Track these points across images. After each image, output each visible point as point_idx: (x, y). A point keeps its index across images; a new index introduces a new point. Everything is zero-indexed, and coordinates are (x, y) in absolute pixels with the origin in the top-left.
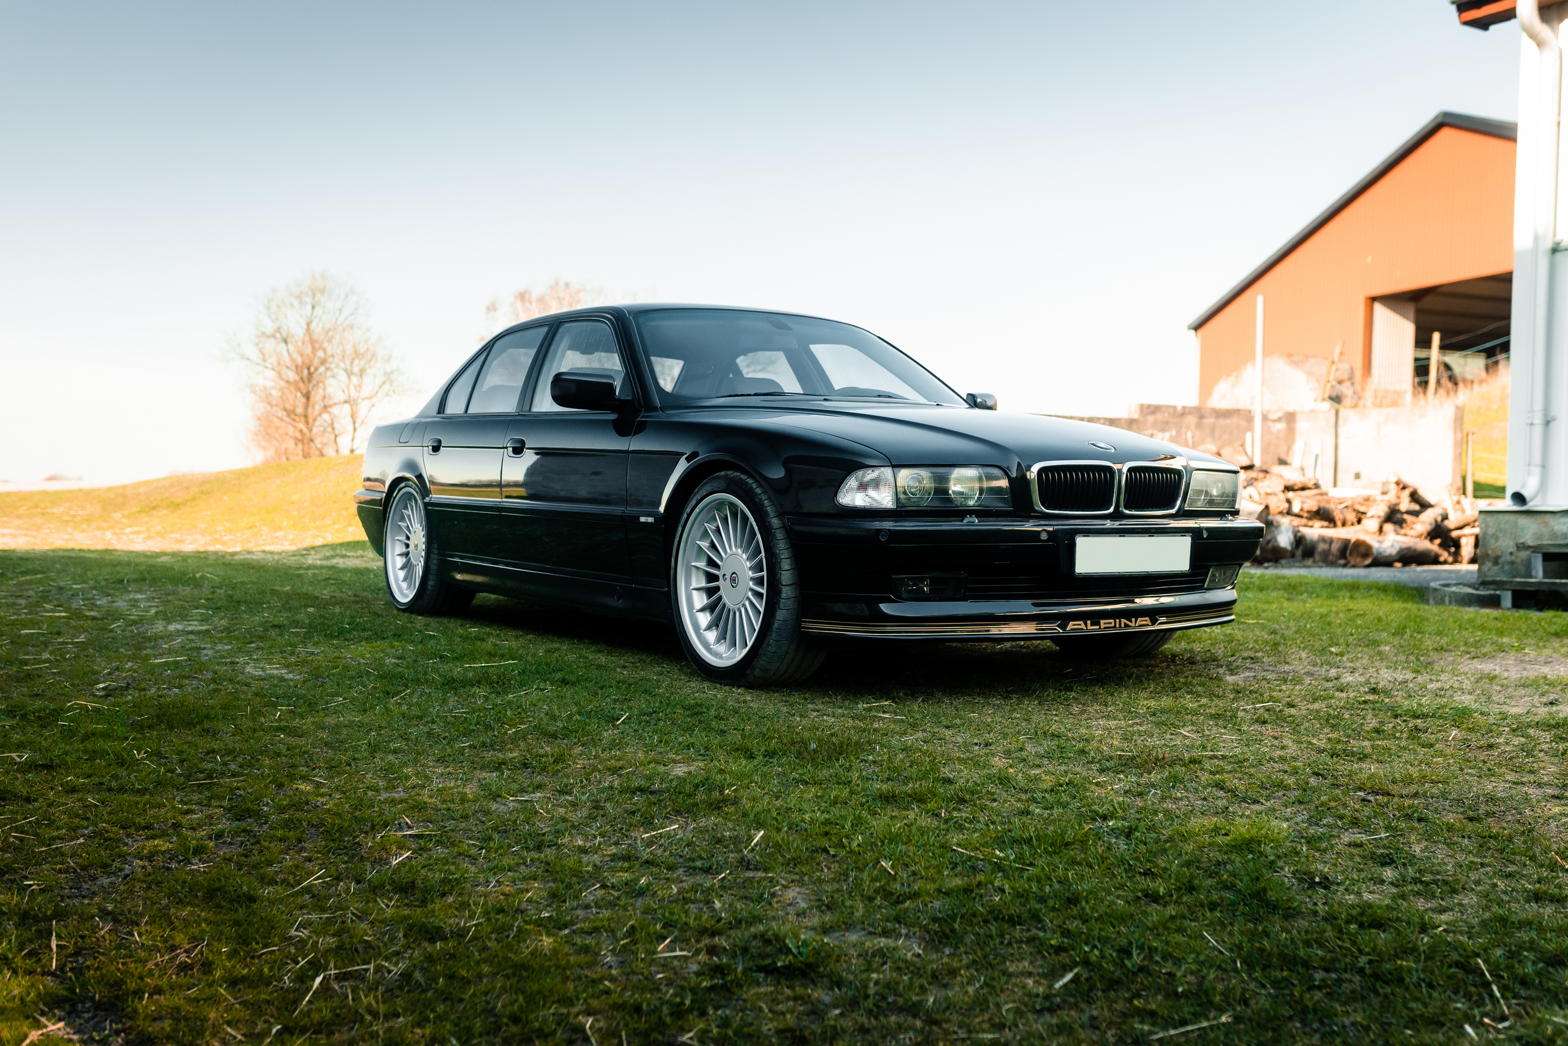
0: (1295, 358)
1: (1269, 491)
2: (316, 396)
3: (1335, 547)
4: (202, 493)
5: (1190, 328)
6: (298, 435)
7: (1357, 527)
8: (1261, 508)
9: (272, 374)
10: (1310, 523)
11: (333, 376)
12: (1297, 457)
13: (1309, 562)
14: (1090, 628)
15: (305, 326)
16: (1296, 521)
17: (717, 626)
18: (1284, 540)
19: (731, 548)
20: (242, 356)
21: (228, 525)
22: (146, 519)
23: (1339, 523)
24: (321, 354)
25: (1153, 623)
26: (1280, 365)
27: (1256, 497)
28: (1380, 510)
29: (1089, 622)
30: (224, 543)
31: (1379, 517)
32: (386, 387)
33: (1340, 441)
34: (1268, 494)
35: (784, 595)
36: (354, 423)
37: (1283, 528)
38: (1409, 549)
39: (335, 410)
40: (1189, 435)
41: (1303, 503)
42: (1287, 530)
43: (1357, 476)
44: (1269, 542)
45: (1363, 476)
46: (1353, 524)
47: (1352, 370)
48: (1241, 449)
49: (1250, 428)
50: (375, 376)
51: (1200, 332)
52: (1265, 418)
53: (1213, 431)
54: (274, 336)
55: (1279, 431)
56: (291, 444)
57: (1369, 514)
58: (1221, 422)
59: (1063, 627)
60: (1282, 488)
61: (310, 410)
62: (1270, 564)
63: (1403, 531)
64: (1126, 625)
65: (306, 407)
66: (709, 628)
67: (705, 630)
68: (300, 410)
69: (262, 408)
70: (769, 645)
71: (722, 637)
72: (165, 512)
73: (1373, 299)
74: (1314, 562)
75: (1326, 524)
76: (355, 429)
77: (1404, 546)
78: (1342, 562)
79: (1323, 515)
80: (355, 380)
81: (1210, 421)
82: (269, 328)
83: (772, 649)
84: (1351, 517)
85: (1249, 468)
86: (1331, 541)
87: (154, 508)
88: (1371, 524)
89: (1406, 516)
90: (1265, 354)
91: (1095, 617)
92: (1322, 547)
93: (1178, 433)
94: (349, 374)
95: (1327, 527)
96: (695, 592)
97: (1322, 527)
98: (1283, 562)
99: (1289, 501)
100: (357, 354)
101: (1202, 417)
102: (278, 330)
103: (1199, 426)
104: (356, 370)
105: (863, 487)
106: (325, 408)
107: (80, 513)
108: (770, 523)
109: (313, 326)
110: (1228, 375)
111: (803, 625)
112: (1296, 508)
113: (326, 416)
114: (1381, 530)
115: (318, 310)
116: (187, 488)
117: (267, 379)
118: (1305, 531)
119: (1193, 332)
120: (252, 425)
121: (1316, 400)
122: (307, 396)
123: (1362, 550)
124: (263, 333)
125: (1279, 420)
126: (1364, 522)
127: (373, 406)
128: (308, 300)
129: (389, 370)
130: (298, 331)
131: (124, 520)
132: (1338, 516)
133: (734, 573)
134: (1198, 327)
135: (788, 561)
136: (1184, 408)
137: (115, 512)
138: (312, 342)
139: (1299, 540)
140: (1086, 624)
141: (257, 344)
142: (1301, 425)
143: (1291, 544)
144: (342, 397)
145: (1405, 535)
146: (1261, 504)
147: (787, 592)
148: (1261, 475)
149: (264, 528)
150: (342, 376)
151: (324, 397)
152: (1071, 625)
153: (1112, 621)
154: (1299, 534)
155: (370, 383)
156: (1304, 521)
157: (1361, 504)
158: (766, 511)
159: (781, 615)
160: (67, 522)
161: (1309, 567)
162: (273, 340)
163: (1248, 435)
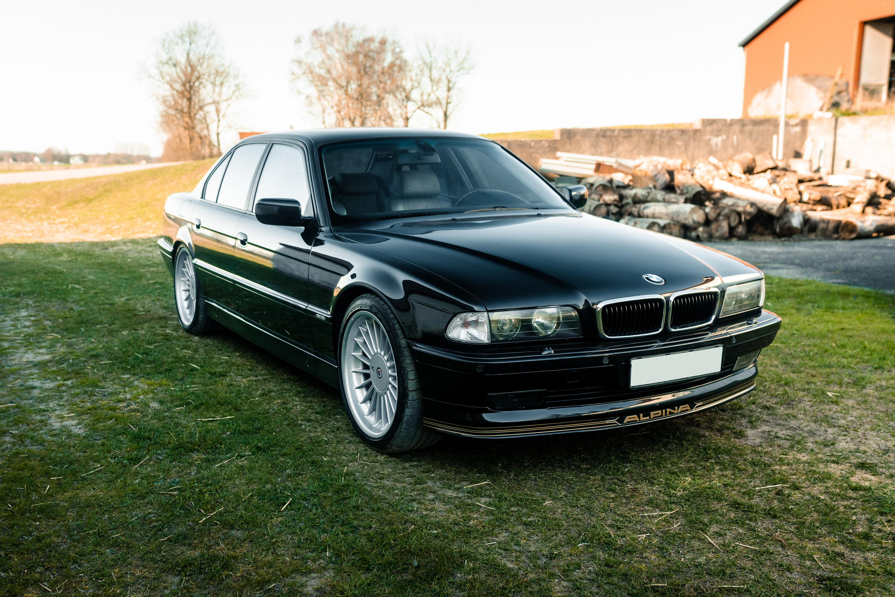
0: (809, 78)
1: (787, 187)
2: (195, 99)
3: (831, 226)
4: (105, 191)
5: (740, 45)
6: (186, 126)
7: (847, 209)
8: (780, 201)
9: (168, 87)
10: (815, 207)
11: (204, 87)
12: (807, 152)
13: (813, 236)
14: (644, 419)
15: (186, 56)
16: (805, 207)
17: (370, 399)
18: (796, 222)
19: (377, 349)
20: (150, 76)
21: (118, 216)
22: (71, 211)
23: (834, 207)
24: (196, 74)
25: (692, 408)
26: (799, 82)
27: (778, 192)
28: (862, 197)
29: (641, 415)
30: (112, 232)
31: (863, 203)
32: (237, 93)
33: (839, 139)
34: (786, 189)
35: (410, 398)
36: (218, 116)
37: (796, 213)
38: (882, 225)
39: (206, 109)
40: (735, 138)
41: (810, 194)
42: (799, 215)
43: (848, 165)
44: (785, 223)
45: (852, 164)
46: (844, 207)
47: (847, 84)
48: (769, 156)
49: (776, 132)
50: (229, 87)
51: (747, 48)
52: (787, 124)
53: (751, 134)
54: (167, 63)
55: (796, 133)
56: (182, 130)
57: (856, 201)
58: (757, 128)
59: (621, 421)
60: (796, 182)
61: (192, 109)
62: (786, 238)
63: (879, 212)
64: (671, 413)
65: (189, 107)
66: (364, 401)
67: (362, 403)
68: (186, 110)
69: (162, 108)
70: (401, 432)
71: (373, 410)
72: (83, 205)
73: (865, 23)
74: (816, 236)
75: (825, 207)
76: (219, 121)
77: (879, 223)
78: (835, 236)
79: (825, 202)
80: (217, 89)
81: (749, 128)
82: (165, 58)
83: (403, 434)
84: (843, 202)
85: (775, 168)
86: (828, 222)
87: (76, 202)
88: (857, 208)
89: (882, 200)
90: (790, 75)
91: (646, 411)
92: (822, 226)
93: (727, 137)
94: (214, 84)
95: (826, 210)
96: (354, 374)
97: (823, 210)
98: (795, 237)
99: (800, 193)
100: (217, 73)
101: (744, 125)
102: (170, 59)
103: (742, 132)
104: (218, 83)
105: (466, 324)
106: (201, 108)
107: (32, 206)
108: (399, 342)
109: (191, 55)
110: (763, 90)
111: (425, 421)
112: (805, 198)
113: (201, 113)
114: (863, 212)
115: (194, 46)
116: (97, 188)
117: (166, 91)
118: (811, 214)
119: (741, 48)
120: (159, 119)
121: (821, 109)
122: (190, 99)
123: (850, 228)
124: (161, 62)
125: (796, 125)
126: (853, 206)
127: (229, 105)
128: (187, 39)
129: (238, 83)
130: (182, 60)
131: (58, 212)
132: (834, 202)
133: (379, 368)
134: (745, 44)
135: (413, 372)
136: (732, 120)
137: (53, 205)
138: (192, 66)
139: (806, 221)
140: (639, 417)
141: (158, 68)
142: (812, 128)
143: (801, 225)
144: (209, 100)
145: (880, 215)
146: (780, 197)
147: (412, 396)
148: (782, 173)
149: (139, 219)
150: (210, 87)
151: (199, 101)
152: (627, 419)
153: (660, 411)
154: (807, 217)
155: (226, 91)
156: (810, 206)
157: (851, 192)
158: (397, 333)
159: (408, 412)
160: (23, 213)
161: (813, 240)
162: (166, 66)
163: (775, 137)
